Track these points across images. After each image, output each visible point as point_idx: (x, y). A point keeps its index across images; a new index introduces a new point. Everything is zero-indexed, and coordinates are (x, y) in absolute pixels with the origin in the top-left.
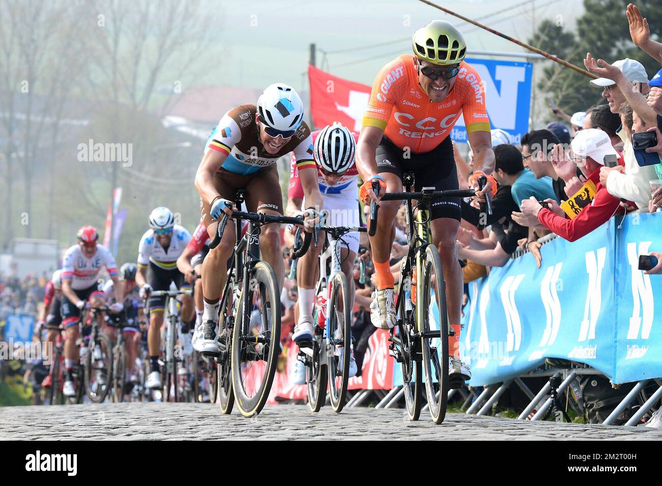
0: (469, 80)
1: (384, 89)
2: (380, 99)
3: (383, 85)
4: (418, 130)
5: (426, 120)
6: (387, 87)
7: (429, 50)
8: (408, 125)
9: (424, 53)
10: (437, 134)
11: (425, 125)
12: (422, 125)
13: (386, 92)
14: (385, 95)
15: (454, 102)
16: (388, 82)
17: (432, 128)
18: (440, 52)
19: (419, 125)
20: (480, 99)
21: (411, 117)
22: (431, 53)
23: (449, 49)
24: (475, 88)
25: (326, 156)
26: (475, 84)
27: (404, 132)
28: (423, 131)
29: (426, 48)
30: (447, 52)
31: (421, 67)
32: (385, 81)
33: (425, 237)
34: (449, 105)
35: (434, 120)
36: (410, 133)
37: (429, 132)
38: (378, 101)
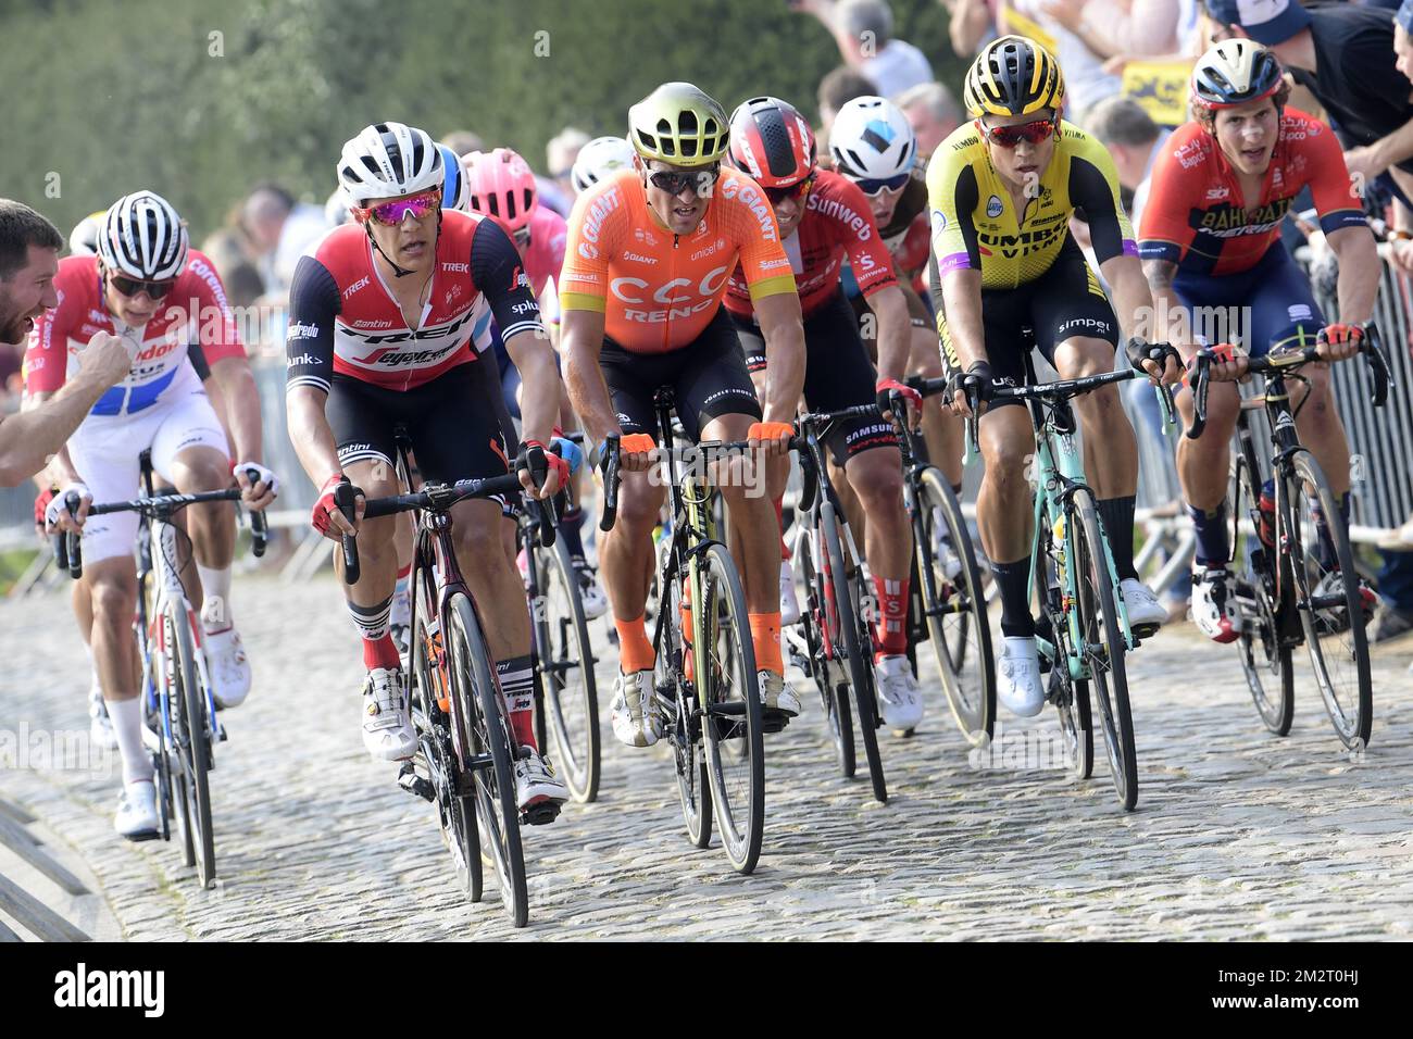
0: (745, 201)
1: (588, 231)
2: (586, 255)
3: (586, 226)
4: (659, 307)
5: (672, 284)
6: (596, 229)
7: (662, 140)
8: (638, 301)
9: (653, 146)
10: (695, 309)
11: (671, 294)
12: (666, 295)
13: (594, 240)
14: (594, 245)
15: (721, 244)
16: (594, 219)
17: (686, 298)
18: (683, 142)
19: (659, 296)
20: (770, 232)
21: (642, 284)
22: (668, 145)
23: (700, 135)
24: (758, 212)
25: (130, 250)
26: (757, 205)
27: (635, 314)
28: (670, 307)
29: (657, 136)
30: (696, 141)
31: (650, 173)
32: (589, 219)
33: (703, 527)
34: (711, 250)
35: (686, 282)
36: (644, 314)
37: (681, 306)
38: (583, 259)
